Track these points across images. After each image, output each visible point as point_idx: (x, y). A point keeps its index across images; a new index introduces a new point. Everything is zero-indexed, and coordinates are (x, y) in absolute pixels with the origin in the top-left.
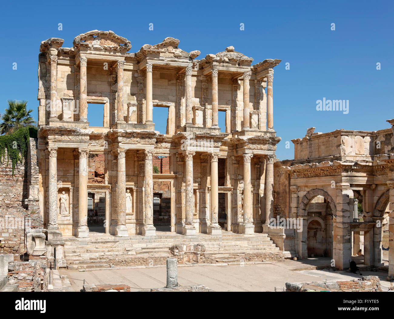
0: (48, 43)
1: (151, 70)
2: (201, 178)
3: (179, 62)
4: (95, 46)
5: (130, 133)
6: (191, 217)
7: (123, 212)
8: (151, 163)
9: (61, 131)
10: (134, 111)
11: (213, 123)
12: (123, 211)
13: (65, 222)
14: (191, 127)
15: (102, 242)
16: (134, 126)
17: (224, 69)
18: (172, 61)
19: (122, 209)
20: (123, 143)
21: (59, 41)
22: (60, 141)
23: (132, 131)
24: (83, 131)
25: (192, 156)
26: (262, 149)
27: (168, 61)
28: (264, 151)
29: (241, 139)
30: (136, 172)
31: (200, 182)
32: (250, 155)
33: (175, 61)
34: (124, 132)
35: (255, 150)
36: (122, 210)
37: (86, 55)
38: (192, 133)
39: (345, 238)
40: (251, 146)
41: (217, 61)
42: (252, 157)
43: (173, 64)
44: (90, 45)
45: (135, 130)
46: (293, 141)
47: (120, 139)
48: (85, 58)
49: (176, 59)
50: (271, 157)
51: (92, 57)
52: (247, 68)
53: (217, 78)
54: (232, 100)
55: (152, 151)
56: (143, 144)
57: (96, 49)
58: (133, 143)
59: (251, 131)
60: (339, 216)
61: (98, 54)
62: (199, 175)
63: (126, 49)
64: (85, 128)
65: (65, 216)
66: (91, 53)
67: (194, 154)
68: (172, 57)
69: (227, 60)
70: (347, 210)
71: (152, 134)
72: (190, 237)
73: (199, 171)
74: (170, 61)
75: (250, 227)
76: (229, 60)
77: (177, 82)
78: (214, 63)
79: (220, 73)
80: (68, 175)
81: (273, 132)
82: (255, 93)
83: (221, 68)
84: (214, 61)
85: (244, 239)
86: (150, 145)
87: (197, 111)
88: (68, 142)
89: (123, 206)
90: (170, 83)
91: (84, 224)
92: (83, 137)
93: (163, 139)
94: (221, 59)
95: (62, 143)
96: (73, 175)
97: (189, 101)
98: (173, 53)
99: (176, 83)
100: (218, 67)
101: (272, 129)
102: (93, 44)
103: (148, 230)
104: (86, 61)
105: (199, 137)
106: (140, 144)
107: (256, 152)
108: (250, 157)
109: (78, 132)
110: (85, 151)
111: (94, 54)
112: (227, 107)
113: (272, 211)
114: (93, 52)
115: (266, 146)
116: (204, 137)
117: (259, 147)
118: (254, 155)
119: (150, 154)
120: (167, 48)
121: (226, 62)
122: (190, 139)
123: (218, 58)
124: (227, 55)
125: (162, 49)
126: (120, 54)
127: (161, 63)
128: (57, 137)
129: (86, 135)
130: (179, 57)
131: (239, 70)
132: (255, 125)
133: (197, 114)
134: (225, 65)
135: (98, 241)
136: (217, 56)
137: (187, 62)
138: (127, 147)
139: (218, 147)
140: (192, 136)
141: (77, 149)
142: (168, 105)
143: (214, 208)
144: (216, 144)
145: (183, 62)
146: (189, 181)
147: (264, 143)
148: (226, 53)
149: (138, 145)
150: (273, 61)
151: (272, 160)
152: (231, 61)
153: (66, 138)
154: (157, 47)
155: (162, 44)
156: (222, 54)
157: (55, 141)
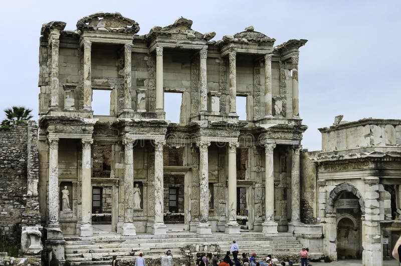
0: (49, 26)
1: (161, 53)
2: (218, 171)
3: (193, 44)
4: (99, 29)
5: (138, 123)
6: (206, 214)
7: (131, 208)
8: (161, 155)
9: (63, 120)
10: (143, 98)
11: (231, 110)
13: (68, 220)
14: (205, 115)
15: (106, 242)
16: (143, 115)
17: (243, 51)
18: (185, 43)
19: (129, 205)
20: (130, 134)
21: (61, 24)
22: (61, 131)
23: (140, 120)
24: (86, 121)
25: (207, 147)
26: (286, 139)
27: (180, 43)
28: (289, 141)
29: (262, 128)
30: (146, 164)
31: (218, 175)
32: (272, 145)
33: (188, 43)
34: (131, 121)
35: (278, 140)
37: (90, 38)
38: (207, 122)
39: (374, 238)
40: (274, 135)
41: (235, 43)
42: (275, 147)
43: (185, 46)
44: (95, 28)
45: (144, 120)
46: (321, 130)
47: (127, 129)
48: (89, 42)
49: (190, 42)
50: (297, 147)
51: (97, 40)
52: (269, 50)
53: (235, 61)
54: (254, 85)
55: (163, 141)
56: (153, 134)
57: (102, 32)
58: (141, 133)
59: (274, 119)
60: (368, 214)
61: (103, 38)
62: (216, 167)
63: (134, 31)
64: (89, 117)
65: (66, 213)
66: (96, 37)
67: (209, 145)
68: (184, 39)
70: (376, 207)
71: (162, 124)
72: (205, 236)
73: (216, 163)
74: (182, 43)
75: (272, 226)
76: (249, 40)
77: (191, 65)
78: (232, 45)
79: (239, 55)
80: (70, 168)
81: (299, 120)
82: (280, 77)
83: (240, 50)
84: (231, 42)
85: (266, 238)
86: (161, 135)
87: (213, 97)
88: (70, 132)
89: (130, 202)
90: (184, 66)
91: (87, 222)
92: (87, 128)
93: (176, 128)
94: (239, 40)
95: (63, 134)
96: (76, 167)
97: (204, 86)
98: (186, 34)
99: (191, 67)
100: (236, 49)
101: (297, 117)
102: (98, 26)
103: (158, 228)
104: (91, 45)
105: (215, 126)
106: (149, 135)
107: (280, 142)
108: (273, 147)
109: (81, 122)
110: (89, 143)
111: (100, 37)
112: (247, 92)
113: (298, 208)
114: (98, 35)
115: (291, 135)
116: (220, 126)
117: (283, 136)
118: (278, 145)
119: (160, 145)
120: (179, 29)
121: (247, 44)
122: (205, 129)
123: (236, 39)
124: (246, 35)
125: (174, 31)
126: (128, 37)
127: (173, 46)
128: (58, 127)
129: (90, 125)
130: (192, 39)
131: (261, 52)
132: (279, 113)
133: (212, 100)
134: (244, 46)
135: (103, 240)
136: (235, 37)
137: (202, 44)
138: (135, 137)
139: (235, 137)
140: (206, 125)
141: (80, 140)
142: (182, 90)
143: (232, 205)
144: (233, 134)
145: (197, 44)
146: (204, 174)
147: (288, 131)
148: (245, 34)
149: (147, 135)
150: (299, 41)
151: (297, 151)
152: (251, 43)
153: (68, 128)
154: (168, 28)
155: (173, 25)
156: (241, 35)
157: (56, 131)
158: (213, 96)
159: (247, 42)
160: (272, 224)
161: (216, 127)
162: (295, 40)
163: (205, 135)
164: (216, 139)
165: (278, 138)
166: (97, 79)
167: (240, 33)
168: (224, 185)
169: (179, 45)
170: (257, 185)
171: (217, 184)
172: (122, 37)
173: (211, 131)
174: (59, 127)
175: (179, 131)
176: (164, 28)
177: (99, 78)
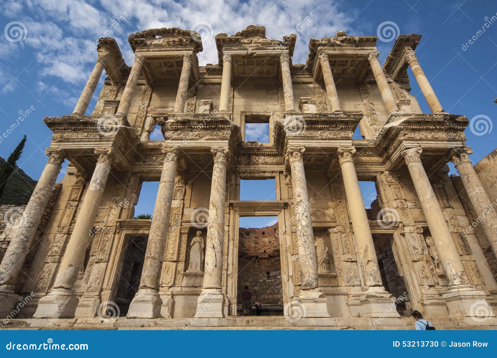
2: (333, 208)
3: (268, 49)
5: (185, 123)
8: (221, 168)
12: (153, 255)
14: (292, 114)
17: (337, 52)
18: (259, 49)
19: (150, 251)
20: (172, 140)
21: (107, 40)
22: (68, 140)
25: (299, 154)
26: (438, 140)
27: (253, 50)
28: (443, 143)
31: (334, 215)
32: (414, 150)
33: (263, 49)
35: (424, 142)
36: (151, 254)
37: (142, 53)
40: (413, 136)
41: (324, 45)
42: (420, 152)
43: (260, 53)
44: (148, 43)
47: (168, 134)
48: (140, 56)
49: (265, 48)
50: (461, 150)
51: (150, 54)
52: (372, 50)
54: (364, 104)
55: (224, 148)
56: (208, 139)
57: (156, 46)
58: (190, 138)
62: (329, 203)
66: (149, 51)
67: (304, 150)
68: (257, 46)
69: (338, 42)
73: (329, 198)
74: (255, 49)
75: (472, 296)
76: (341, 40)
77: (278, 90)
78: (321, 48)
79: (331, 57)
83: (331, 52)
84: (319, 45)
86: (221, 139)
87: (305, 105)
88: (81, 140)
90: (269, 93)
94: (328, 43)
98: (260, 43)
99: (278, 92)
100: (326, 51)
106: (202, 140)
107: (427, 145)
108: (417, 152)
110: (105, 153)
111: (154, 51)
114: (151, 49)
115: (444, 136)
117: (429, 136)
118: (425, 150)
119: (219, 154)
120: (250, 39)
121: (338, 45)
123: (325, 42)
125: (244, 41)
127: (244, 52)
128: (65, 135)
131: (360, 52)
133: (305, 108)
134: (336, 48)
136: (323, 40)
137: (280, 49)
139: (347, 138)
142: (267, 114)
143: (366, 251)
144: (343, 134)
145: (275, 49)
146: (299, 196)
147: (436, 128)
149: (199, 141)
150: (409, 36)
151: (464, 156)
153: (80, 136)
156: (331, 39)
157: (62, 141)
158: (306, 103)
161: (312, 124)
163: (295, 138)
164: (314, 144)
165: (421, 139)
168: (348, 230)
169: (252, 52)
170: (407, 230)
171: (335, 230)
172: (178, 48)
173: (304, 132)
175: (264, 155)
177: (164, 108)
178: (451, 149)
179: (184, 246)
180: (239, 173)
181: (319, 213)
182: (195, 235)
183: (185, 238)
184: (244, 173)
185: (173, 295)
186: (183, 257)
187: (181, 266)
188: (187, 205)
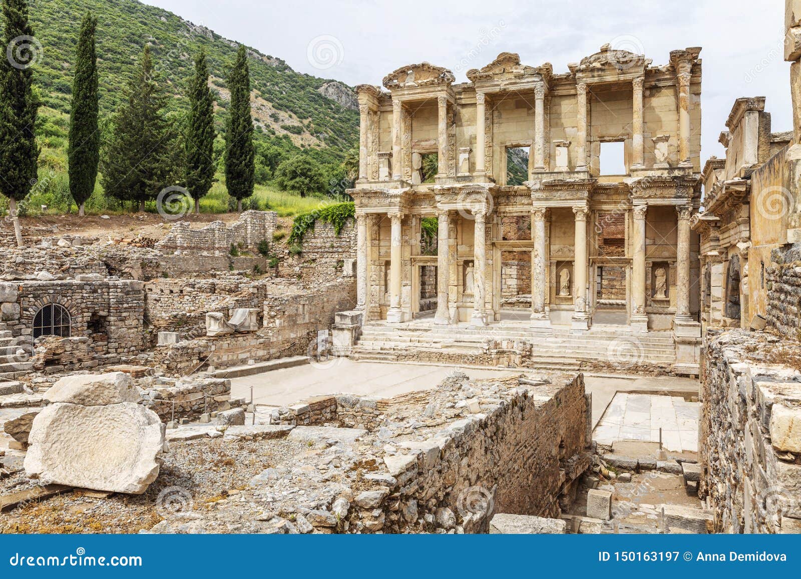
1: (482, 102)
3: (523, 83)
4: (407, 84)
9: (366, 193)
14: (538, 173)
16: (458, 179)
17: (596, 80)
18: (511, 84)
20: (442, 203)
22: (366, 206)
23: (451, 186)
24: (392, 192)
25: (541, 214)
26: (664, 197)
27: (505, 85)
28: (669, 199)
29: (626, 184)
32: (641, 207)
33: (516, 83)
34: (440, 188)
35: (651, 199)
36: (441, 289)
37: (399, 97)
38: (538, 181)
40: (643, 193)
41: (582, 71)
42: (645, 210)
43: (512, 88)
44: (402, 85)
45: (457, 185)
47: (438, 198)
48: (397, 101)
49: (518, 81)
51: (407, 98)
52: (637, 72)
53: (584, 95)
57: (411, 88)
58: (455, 201)
59: (642, 170)
61: (413, 94)
63: (444, 80)
64: (397, 188)
66: (404, 95)
67: (544, 211)
68: (511, 79)
69: (598, 66)
74: (508, 84)
76: (602, 64)
78: (579, 75)
79: (589, 88)
81: (686, 168)
83: (590, 80)
84: (578, 71)
87: (557, 148)
88: (376, 206)
90: (530, 112)
91: (394, 306)
92: (393, 200)
93: (516, 192)
94: (588, 67)
95: (369, 208)
98: (514, 72)
100: (585, 79)
101: (685, 163)
102: (405, 82)
104: (400, 104)
105: (549, 186)
107: (652, 202)
108: (642, 210)
109: (385, 193)
110: (396, 217)
111: (408, 94)
112: (623, 135)
113: (685, 297)
114: (406, 92)
115: (673, 191)
116: (557, 186)
117: (658, 192)
118: (650, 207)
119: (478, 215)
120: (503, 67)
121: (599, 70)
122: (536, 191)
123: (583, 66)
124: (599, 58)
125: (497, 70)
126: (439, 88)
127: (497, 89)
128: (363, 201)
129: (396, 196)
130: (520, 77)
131: (622, 78)
132: (662, 159)
133: (557, 152)
134: (596, 74)
135: (410, 327)
136: (581, 63)
137: (534, 81)
138: (447, 207)
139: (582, 199)
140: (538, 186)
141: (386, 214)
142: (528, 143)
144: (579, 194)
145: (528, 82)
147: (665, 186)
148: (597, 56)
150: (684, 52)
151: (684, 213)
152: (606, 67)
153: (374, 201)
154: (487, 69)
155: (493, 64)
156: (592, 59)
157: (362, 206)
158: (559, 146)
159: (600, 66)
160: (638, 319)
161: (551, 187)
162: (677, 52)
164: (553, 204)
165: (650, 197)
166: (424, 141)
167: (591, 57)
169: (505, 87)
172: (431, 89)
173: (545, 194)
174: (365, 201)
175: (521, 196)
176: (483, 69)
177: (426, 141)
178: (674, 207)
179: (461, 274)
180: (500, 213)
181: (565, 249)
182: (468, 266)
183: (461, 269)
184: (504, 213)
185: (458, 308)
186: (461, 282)
187: (461, 288)
188: (460, 243)
